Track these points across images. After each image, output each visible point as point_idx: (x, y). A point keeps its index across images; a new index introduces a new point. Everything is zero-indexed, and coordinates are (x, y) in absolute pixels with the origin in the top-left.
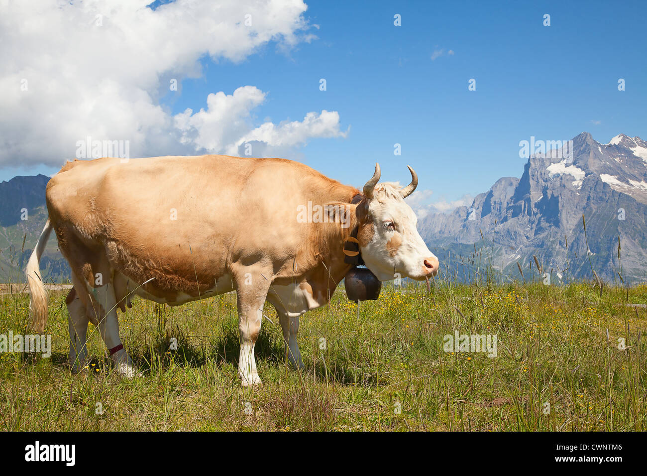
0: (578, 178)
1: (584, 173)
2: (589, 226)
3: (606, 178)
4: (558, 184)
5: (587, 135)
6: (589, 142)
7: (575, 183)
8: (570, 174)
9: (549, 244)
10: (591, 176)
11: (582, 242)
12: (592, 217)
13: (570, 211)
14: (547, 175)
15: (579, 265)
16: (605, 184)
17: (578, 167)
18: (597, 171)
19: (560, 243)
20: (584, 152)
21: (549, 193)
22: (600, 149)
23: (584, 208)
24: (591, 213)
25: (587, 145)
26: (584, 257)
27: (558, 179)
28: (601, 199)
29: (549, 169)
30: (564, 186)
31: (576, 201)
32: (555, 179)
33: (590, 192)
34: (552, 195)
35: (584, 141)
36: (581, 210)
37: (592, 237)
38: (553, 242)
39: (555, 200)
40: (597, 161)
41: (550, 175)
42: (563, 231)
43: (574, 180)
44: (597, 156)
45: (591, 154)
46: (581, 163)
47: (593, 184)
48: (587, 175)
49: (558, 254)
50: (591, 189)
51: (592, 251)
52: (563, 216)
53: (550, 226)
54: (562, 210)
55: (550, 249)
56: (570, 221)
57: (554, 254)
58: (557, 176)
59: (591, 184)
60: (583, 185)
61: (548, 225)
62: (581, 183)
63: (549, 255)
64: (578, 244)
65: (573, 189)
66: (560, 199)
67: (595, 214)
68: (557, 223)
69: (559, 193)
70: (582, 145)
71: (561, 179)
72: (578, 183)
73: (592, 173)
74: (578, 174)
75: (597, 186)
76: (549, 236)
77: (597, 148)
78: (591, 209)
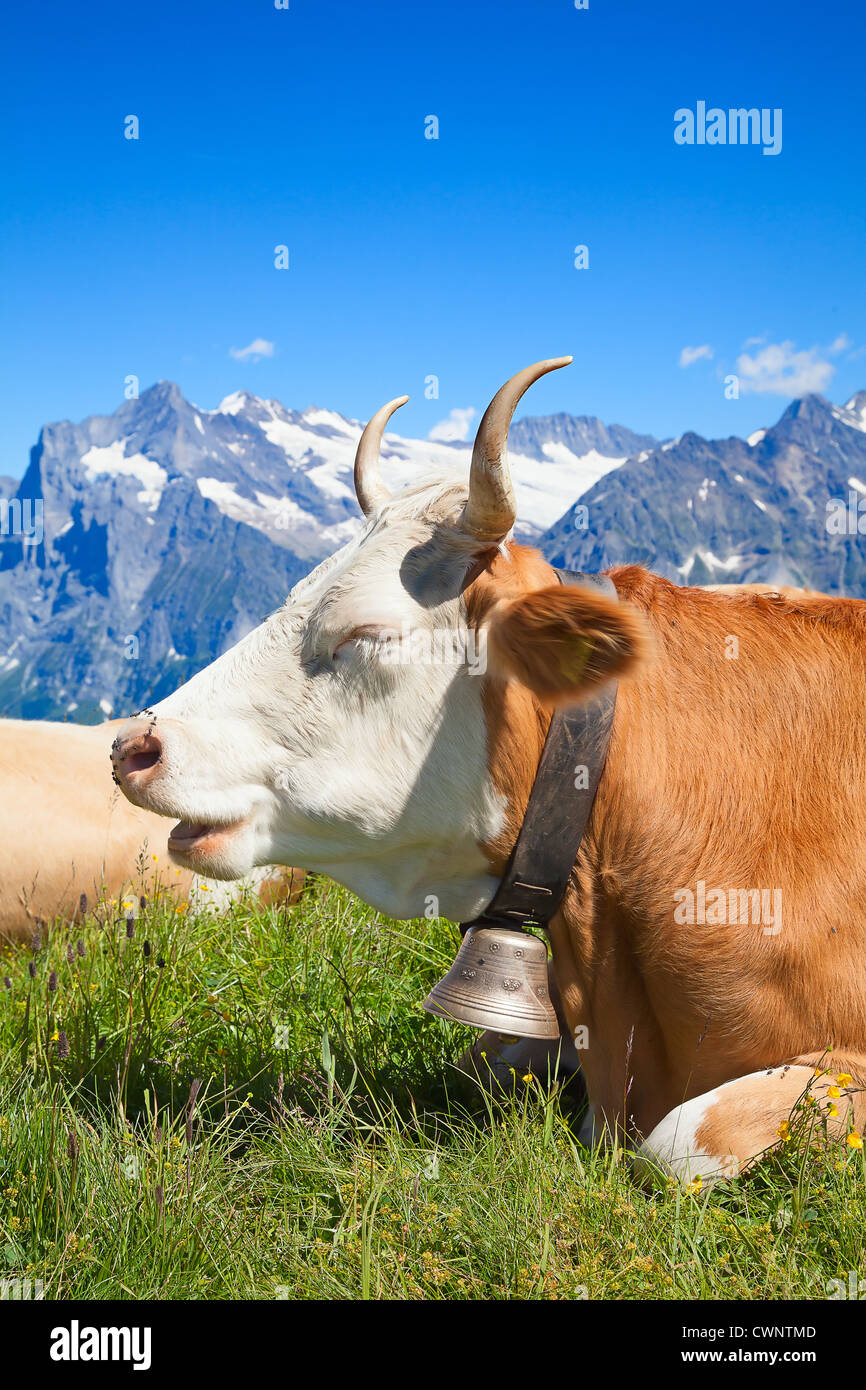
0: (150, 485)
1: (163, 474)
2: (173, 595)
3: (211, 488)
4: (106, 496)
5: (170, 387)
6: (177, 404)
7: (143, 497)
8: (132, 476)
9: (85, 633)
10: (178, 483)
11: (158, 630)
12: (180, 576)
13: (133, 559)
14: (83, 473)
15: (149, 683)
16: (208, 503)
17: (151, 459)
18: (191, 471)
19: (110, 633)
20: (163, 425)
21: (87, 517)
22: (198, 421)
23: (164, 554)
24: (177, 564)
25: (171, 411)
26: (160, 664)
27: (108, 485)
28: (200, 534)
29: (86, 459)
30: (120, 502)
31: (146, 538)
32: (99, 485)
33: (176, 518)
34: (94, 522)
35: (164, 401)
36: (155, 558)
37: (179, 619)
38: (94, 630)
39: (99, 533)
40: (191, 448)
41: (90, 476)
42: (116, 606)
43: (141, 488)
44: (191, 436)
45: (180, 432)
46: (157, 451)
47: (183, 502)
48: (170, 478)
49: (104, 657)
50: (178, 510)
51: (179, 651)
52: (118, 572)
53: (88, 594)
54: (114, 557)
55: (87, 647)
56: (131, 580)
57: (96, 657)
58: (104, 478)
59: (179, 500)
60: (162, 501)
61: (82, 590)
62: (157, 497)
63: (83, 660)
64: (148, 635)
65: (141, 510)
66: (110, 532)
67: (185, 568)
68: (103, 586)
69: (109, 516)
70: (159, 410)
71: (114, 485)
72: (150, 497)
73: (180, 476)
74: (150, 476)
75: (192, 506)
76: (85, 616)
77: (192, 420)
78: (178, 556)
